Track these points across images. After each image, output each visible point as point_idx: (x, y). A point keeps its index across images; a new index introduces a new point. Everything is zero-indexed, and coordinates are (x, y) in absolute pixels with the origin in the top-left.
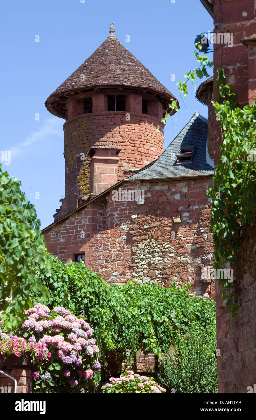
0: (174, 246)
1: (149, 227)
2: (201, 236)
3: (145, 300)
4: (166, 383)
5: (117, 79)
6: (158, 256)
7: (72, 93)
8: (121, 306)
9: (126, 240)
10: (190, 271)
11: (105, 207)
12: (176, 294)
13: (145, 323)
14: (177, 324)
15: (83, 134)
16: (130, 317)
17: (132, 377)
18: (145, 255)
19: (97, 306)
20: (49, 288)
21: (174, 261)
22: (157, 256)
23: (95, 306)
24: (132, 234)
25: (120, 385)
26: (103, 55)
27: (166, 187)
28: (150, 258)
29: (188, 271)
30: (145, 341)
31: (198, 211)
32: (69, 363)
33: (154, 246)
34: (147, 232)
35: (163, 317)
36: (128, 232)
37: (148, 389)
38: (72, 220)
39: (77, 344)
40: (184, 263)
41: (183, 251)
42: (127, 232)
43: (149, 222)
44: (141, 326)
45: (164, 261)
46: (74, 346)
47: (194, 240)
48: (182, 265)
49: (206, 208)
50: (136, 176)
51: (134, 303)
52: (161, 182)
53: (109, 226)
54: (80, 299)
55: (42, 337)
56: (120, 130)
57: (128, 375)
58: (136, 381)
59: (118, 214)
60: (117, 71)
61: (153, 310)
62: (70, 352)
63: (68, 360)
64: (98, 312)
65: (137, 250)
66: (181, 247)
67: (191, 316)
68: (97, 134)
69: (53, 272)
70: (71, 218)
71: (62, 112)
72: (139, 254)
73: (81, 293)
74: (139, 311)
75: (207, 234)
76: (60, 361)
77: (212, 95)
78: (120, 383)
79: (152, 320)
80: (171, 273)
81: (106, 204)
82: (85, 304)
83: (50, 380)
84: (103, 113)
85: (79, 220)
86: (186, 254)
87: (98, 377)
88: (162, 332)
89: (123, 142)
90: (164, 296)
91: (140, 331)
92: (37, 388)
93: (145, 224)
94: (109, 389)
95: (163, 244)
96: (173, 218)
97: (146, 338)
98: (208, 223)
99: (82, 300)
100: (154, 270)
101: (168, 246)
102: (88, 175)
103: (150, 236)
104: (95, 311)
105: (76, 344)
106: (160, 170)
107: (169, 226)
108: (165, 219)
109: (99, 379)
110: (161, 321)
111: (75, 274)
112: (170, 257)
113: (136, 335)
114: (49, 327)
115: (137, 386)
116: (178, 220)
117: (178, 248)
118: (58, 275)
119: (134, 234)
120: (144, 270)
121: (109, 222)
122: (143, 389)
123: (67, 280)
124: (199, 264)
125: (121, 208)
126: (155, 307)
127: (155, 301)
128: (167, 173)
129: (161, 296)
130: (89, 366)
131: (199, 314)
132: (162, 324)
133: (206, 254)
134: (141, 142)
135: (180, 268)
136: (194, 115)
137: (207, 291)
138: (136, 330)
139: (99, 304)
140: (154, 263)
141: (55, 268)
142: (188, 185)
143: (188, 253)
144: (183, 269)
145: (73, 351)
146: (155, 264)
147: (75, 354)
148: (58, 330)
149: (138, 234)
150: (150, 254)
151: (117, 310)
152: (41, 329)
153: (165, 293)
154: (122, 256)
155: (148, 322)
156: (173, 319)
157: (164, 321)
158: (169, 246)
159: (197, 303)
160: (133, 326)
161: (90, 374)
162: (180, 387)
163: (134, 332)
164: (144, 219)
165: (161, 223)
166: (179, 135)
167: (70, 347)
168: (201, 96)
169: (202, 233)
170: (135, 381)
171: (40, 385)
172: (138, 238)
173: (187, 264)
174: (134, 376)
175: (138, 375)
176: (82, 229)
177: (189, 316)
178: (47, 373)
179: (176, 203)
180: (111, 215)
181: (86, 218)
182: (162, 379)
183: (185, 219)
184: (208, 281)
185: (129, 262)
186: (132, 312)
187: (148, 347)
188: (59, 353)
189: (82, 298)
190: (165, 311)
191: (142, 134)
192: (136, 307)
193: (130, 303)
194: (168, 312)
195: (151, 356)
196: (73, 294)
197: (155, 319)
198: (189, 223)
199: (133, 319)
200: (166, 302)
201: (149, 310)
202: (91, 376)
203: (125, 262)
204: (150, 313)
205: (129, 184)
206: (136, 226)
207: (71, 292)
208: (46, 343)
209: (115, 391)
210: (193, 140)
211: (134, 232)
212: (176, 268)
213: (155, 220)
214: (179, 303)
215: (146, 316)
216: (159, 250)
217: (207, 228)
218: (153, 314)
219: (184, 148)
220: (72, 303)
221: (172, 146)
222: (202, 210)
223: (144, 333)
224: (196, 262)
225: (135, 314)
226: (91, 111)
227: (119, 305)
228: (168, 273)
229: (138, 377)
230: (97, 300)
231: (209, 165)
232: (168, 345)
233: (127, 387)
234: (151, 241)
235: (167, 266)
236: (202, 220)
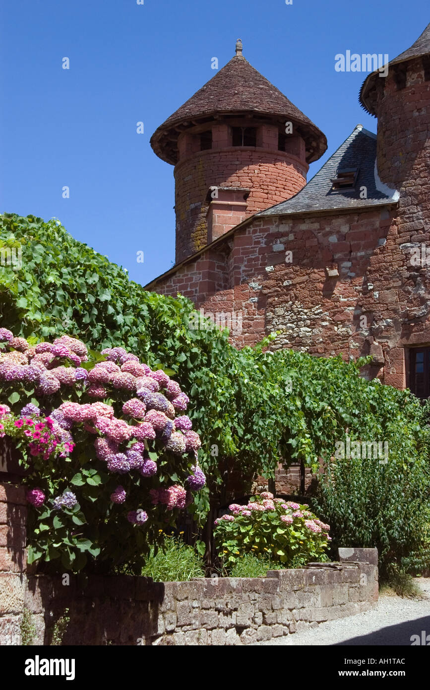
0: (328, 310)
1: (291, 283)
2: (369, 295)
3: (291, 374)
4: (326, 514)
5: (244, 103)
6: (305, 326)
7: (186, 124)
8: (252, 378)
9: (258, 302)
10: (352, 347)
11: (227, 258)
12: (341, 369)
13: (292, 412)
14: (344, 416)
15: (200, 177)
16: (266, 399)
17: (270, 504)
18: (285, 324)
19: (205, 369)
20: (104, 325)
21: (329, 333)
22: (303, 325)
23: (200, 369)
24: (266, 294)
25: (248, 518)
26: (227, 77)
27: (316, 226)
28: (293, 329)
29: (349, 347)
30: (291, 441)
31: (364, 259)
32: (121, 470)
33: (298, 311)
34: (288, 290)
35: (322, 404)
36: (261, 292)
37: (300, 525)
38: (179, 276)
39: (145, 423)
40: (344, 336)
41: (342, 318)
42: (259, 291)
43: (292, 276)
44: (284, 416)
45: (313, 333)
46: (136, 428)
47: (358, 301)
48: (340, 339)
49: (376, 254)
50: (273, 210)
51: (272, 377)
52: (309, 218)
53: (233, 283)
54: (172, 353)
55: (57, 404)
56: (249, 171)
57: (262, 500)
58: (277, 511)
59: (245, 266)
60: (245, 95)
61: (305, 390)
62: (126, 442)
63: (119, 461)
64: (207, 379)
65: (273, 318)
66: (338, 312)
67: (364, 405)
68: (218, 176)
69: (115, 294)
70: (177, 274)
71: (173, 156)
72: (276, 323)
73: (175, 342)
74: (282, 390)
75: (377, 292)
76: (100, 465)
77: (385, 92)
78: (249, 513)
79: (303, 407)
80: (323, 351)
81: (228, 254)
82: (181, 363)
83: (75, 511)
84: (225, 149)
85: (189, 276)
86: (346, 322)
87: (204, 503)
88: (320, 429)
89: (253, 187)
90: (322, 370)
91: (282, 424)
92: (42, 530)
93: (285, 280)
94: (228, 526)
95: (312, 307)
96: (328, 269)
97: (293, 437)
98: (380, 275)
99: (175, 355)
100: (298, 346)
101: (319, 311)
102: (206, 231)
103: (293, 297)
104: (201, 377)
105: (143, 424)
106: (307, 201)
107: (321, 282)
108: (316, 271)
109: (205, 507)
110: (318, 410)
111: (161, 304)
112: (323, 327)
113: (278, 430)
114: (78, 381)
115: (280, 519)
116: (334, 272)
117: (335, 314)
118: (127, 302)
119: (269, 295)
120: (284, 346)
121: (233, 279)
122: (290, 527)
123: (145, 313)
124: (365, 337)
125: (251, 257)
126: (307, 386)
127: (308, 378)
128: (317, 205)
129: (318, 370)
130: (174, 478)
131: (375, 404)
132: (319, 415)
133: (376, 322)
134: (277, 187)
135: (336, 343)
136: (356, 129)
137: (378, 375)
138: (277, 422)
139: (208, 364)
140: (298, 336)
141: (121, 288)
142: (350, 222)
143: (349, 320)
144: (342, 344)
145: (134, 441)
146: (300, 337)
147: (138, 447)
148: (100, 392)
149: (276, 294)
150: (292, 323)
151: (243, 383)
152: (56, 384)
153: (323, 366)
154: (251, 326)
155: (297, 409)
156: (337, 408)
157: (323, 410)
158: (321, 310)
159: (371, 387)
160: (272, 414)
161: (178, 496)
162: (350, 520)
163: (273, 424)
164: (283, 272)
165: (309, 277)
166: (334, 156)
167: (127, 430)
168: (366, 98)
169: (371, 290)
170: (275, 510)
171: (49, 521)
172: (274, 300)
173: (347, 336)
174: (274, 502)
175: (281, 500)
176: (194, 290)
177: (361, 406)
178: (68, 493)
179: (331, 248)
180: (235, 267)
181: (200, 274)
182: (319, 507)
183: (344, 271)
184: (380, 361)
185: (262, 334)
186: (271, 390)
187: (297, 452)
188: (99, 444)
189: (176, 352)
190: (325, 393)
191: (278, 178)
192: (276, 382)
193: (266, 375)
194: (330, 395)
195: (294, 472)
196: (158, 342)
197: (308, 405)
198: (351, 278)
199: (272, 402)
200: (326, 378)
201: (298, 390)
202: (179, 501)
203: (255, 334)
204: (300, 395)
205: (262, 222)
206: (272, 282)
207: (153, 338)
208: (67, 419)
209: (239, 529)
210: (354, 162)
211: (269, 291)
212: (332, 343)
213: (301, 273)
214: (346, 382)
215: (294, 400)
216: (306, 317)
217: (378, 283)
218: (305, 397)
219: (342, 171)
220: (155, 360)
221: (324, 170)
222: (371, 257)
223: (290, 427)
224: (361, 334)
225: (274, 395)
226: (209, 147)
227: (247, 376)
228: (319, 351)
229: (281, 503)
230: (204, 357)
231: (380, 192)
232: (330, 450)
233: (262, 521)
234: (293, 303)
235: (318, 340)
236: (370, 271)
